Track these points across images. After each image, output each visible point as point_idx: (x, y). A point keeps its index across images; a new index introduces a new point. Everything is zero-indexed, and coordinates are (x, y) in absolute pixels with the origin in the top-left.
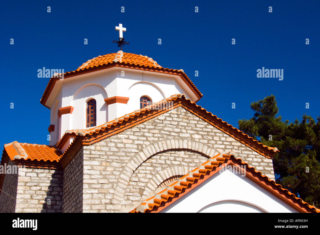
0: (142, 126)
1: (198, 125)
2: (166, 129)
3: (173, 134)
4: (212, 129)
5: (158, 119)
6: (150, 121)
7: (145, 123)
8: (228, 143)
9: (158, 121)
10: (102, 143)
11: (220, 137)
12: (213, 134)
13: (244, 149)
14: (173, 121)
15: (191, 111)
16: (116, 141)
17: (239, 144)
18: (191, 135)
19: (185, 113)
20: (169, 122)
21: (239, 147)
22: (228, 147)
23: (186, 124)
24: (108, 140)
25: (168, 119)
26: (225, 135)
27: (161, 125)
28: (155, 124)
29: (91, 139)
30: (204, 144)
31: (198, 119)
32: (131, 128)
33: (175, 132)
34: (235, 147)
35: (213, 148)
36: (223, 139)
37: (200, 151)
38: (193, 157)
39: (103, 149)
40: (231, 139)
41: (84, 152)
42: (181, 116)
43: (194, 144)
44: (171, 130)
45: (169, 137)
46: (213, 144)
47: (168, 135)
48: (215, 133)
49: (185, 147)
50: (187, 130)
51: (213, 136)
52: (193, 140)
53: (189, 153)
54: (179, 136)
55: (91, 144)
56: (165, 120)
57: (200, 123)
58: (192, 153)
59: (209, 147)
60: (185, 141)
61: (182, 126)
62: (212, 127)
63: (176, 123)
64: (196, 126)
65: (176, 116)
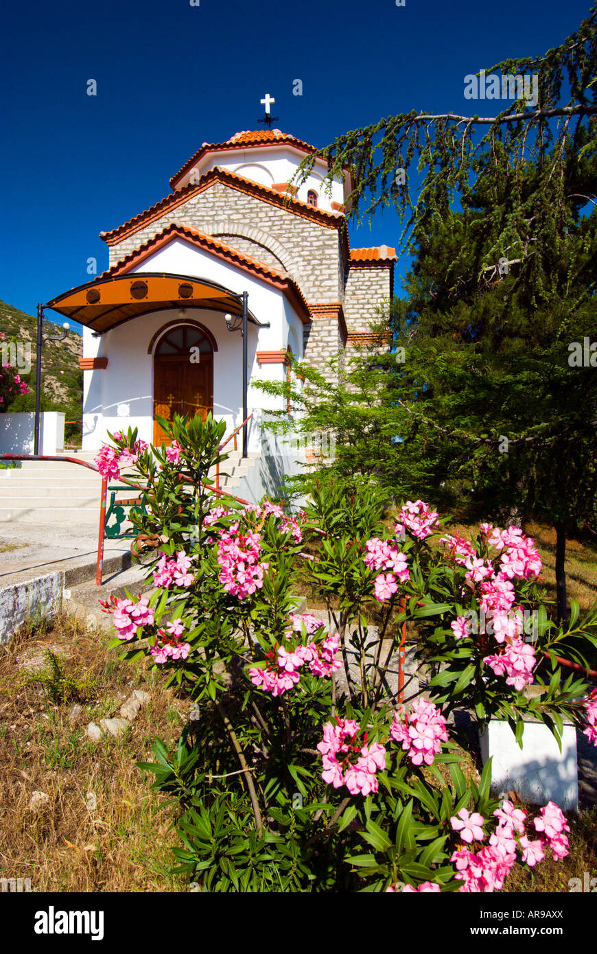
0: (170, 215)
1: (238, 202)
2: (198, 214)
3: (207, 218)
4: (257, 204)
5: (189, 204)
6: (180, 207)
7: (174, 211)
8: (278, 218)
9: (189, 206)
10: (128, 241)
11: (266, 212)
12: (258, 210)
13: (298, 222)
14: (208, 202)
15: (231, 186)
16: (142, 236)
17: (293, 217)
18: (229, 215)
19: (224, 190)
20: (203, 205)
21: (292, 220)
22: (276, 223)
23: (223, 204)
24: (134, 237)
25: (202, 201)
26: (274, 208)
27: (193, 210)
28: (186, 211)
29: (115, 238)
30: (245, 224)
31: (239, 194)
32: (158, 219)
33: (210, 216)
34: (286, 222)
35: (256, 227)
36: (271, 214)
37: (239, 234)
38: (232, 242)
39: (128, 247)
40: (283, 212)
41: (110, 253)
42: (217, 195)
43: (232, 226)
44: (204, 214)
45: (202, 223)
46: (257, 223)
47: (200, 221)
48: (261, 208)
49: (221, 232)
50: (224, 210)
51: (257, 213)
52: (231, 221)
53: (228, 238)
54: (213, 220)
55: (117, 244)
56: (198, 203)
57: (242, 198)
58: (231, 238)
59: (251, 227)
60: (221, 224)
61: (218, 207)
62: (258, 201)
63: (211, 205)
64: (236, 204)
65: (212, 195)
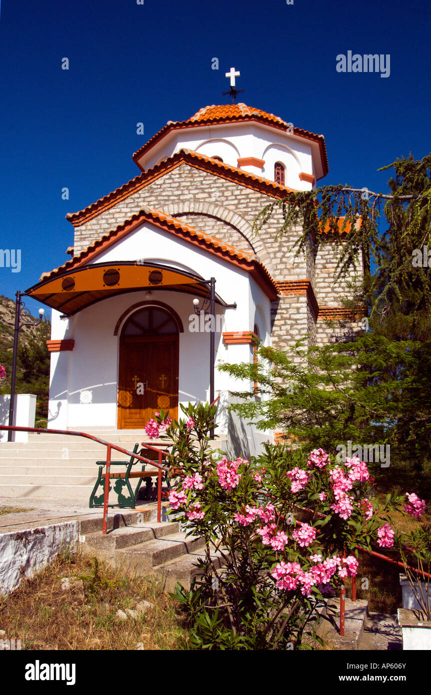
0: (136, 195)
1: (204, 182)
2: (164, 194)
3: (172, 198)
4: (222, 183)
5: (155, 184)
6: (146, 188)
7: (140, 192)
8: (244, 197)
9: (155, 187)
10: (94, 221)
11: (232, 191)
12: (223, 189)
13: (265, 200)
14: (174, 182)
15: (197, 166)
16: (108, 217)
17: (259, 195)
18: (195, 195)
19: (189, 170)
20: (169, 185)
21: (258, 198)
22: (242, 201)
23: (189, 184)
24: (99, 217)
25: (167, 181)
26: (240, 187)
27: (159, 190)
28: (151, 191)
29: (81, 219)
30: (210, 203)
31: (205, 174)
32: (124, 200)
33: (176, 196)
34: (253, 200)
35: (222, 206)
36: (237, 192)
37: (204, 212)
38: (197, 221)
39: (94, 227)
40: (249, 191)
41: (75, 233)
42: (183, 176)
43: (197, 205)
44: (170, 193)
45: (167, 203)
46: (222, 202)
47: (166, 200)
48: (227, 187)
49: (186, 210)
50: (190, 190)
51: (223, 192)
52: (196, 200)
53: (193, 217)
54: (179, 199)
55: (82, 225)
56: (164, 183)
57: (208, 178)
58: (196, 217)
59: (216, 206)
60: (187, 203)
61: (184, 187)
62: (223, 181)
63: (177, 184)
64: (202, 184)
65: (178, 176)
